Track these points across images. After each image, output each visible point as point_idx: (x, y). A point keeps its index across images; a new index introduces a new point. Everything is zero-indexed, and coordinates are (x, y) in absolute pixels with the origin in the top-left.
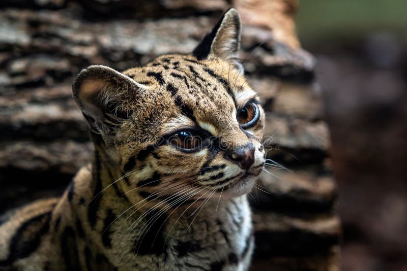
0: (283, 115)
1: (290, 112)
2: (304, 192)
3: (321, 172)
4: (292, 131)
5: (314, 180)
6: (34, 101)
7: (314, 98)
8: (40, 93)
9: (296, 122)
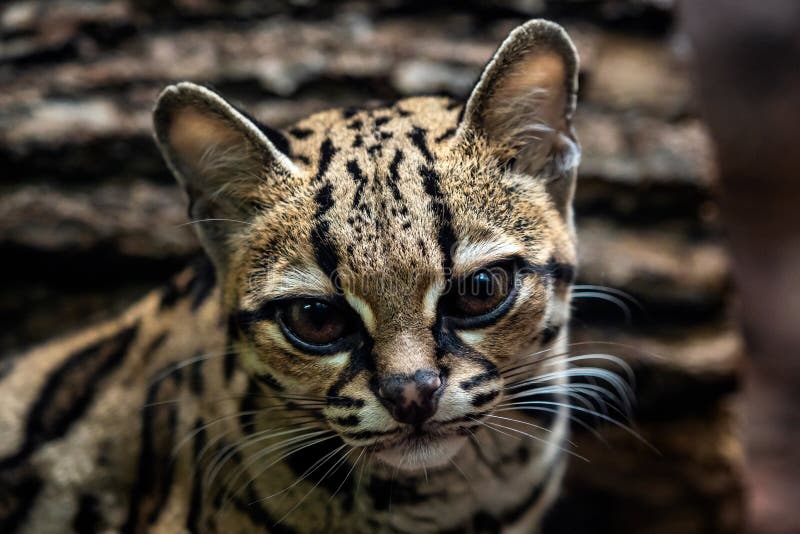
0: (609, 109)
1: (624, 100)
2: (661, 281)
3: (697, 235)
4: (631, 144)
5: (683, 253)
6: (56, 95)
7: (675, 68)
8: (69, 76)
9: (639, 124)
